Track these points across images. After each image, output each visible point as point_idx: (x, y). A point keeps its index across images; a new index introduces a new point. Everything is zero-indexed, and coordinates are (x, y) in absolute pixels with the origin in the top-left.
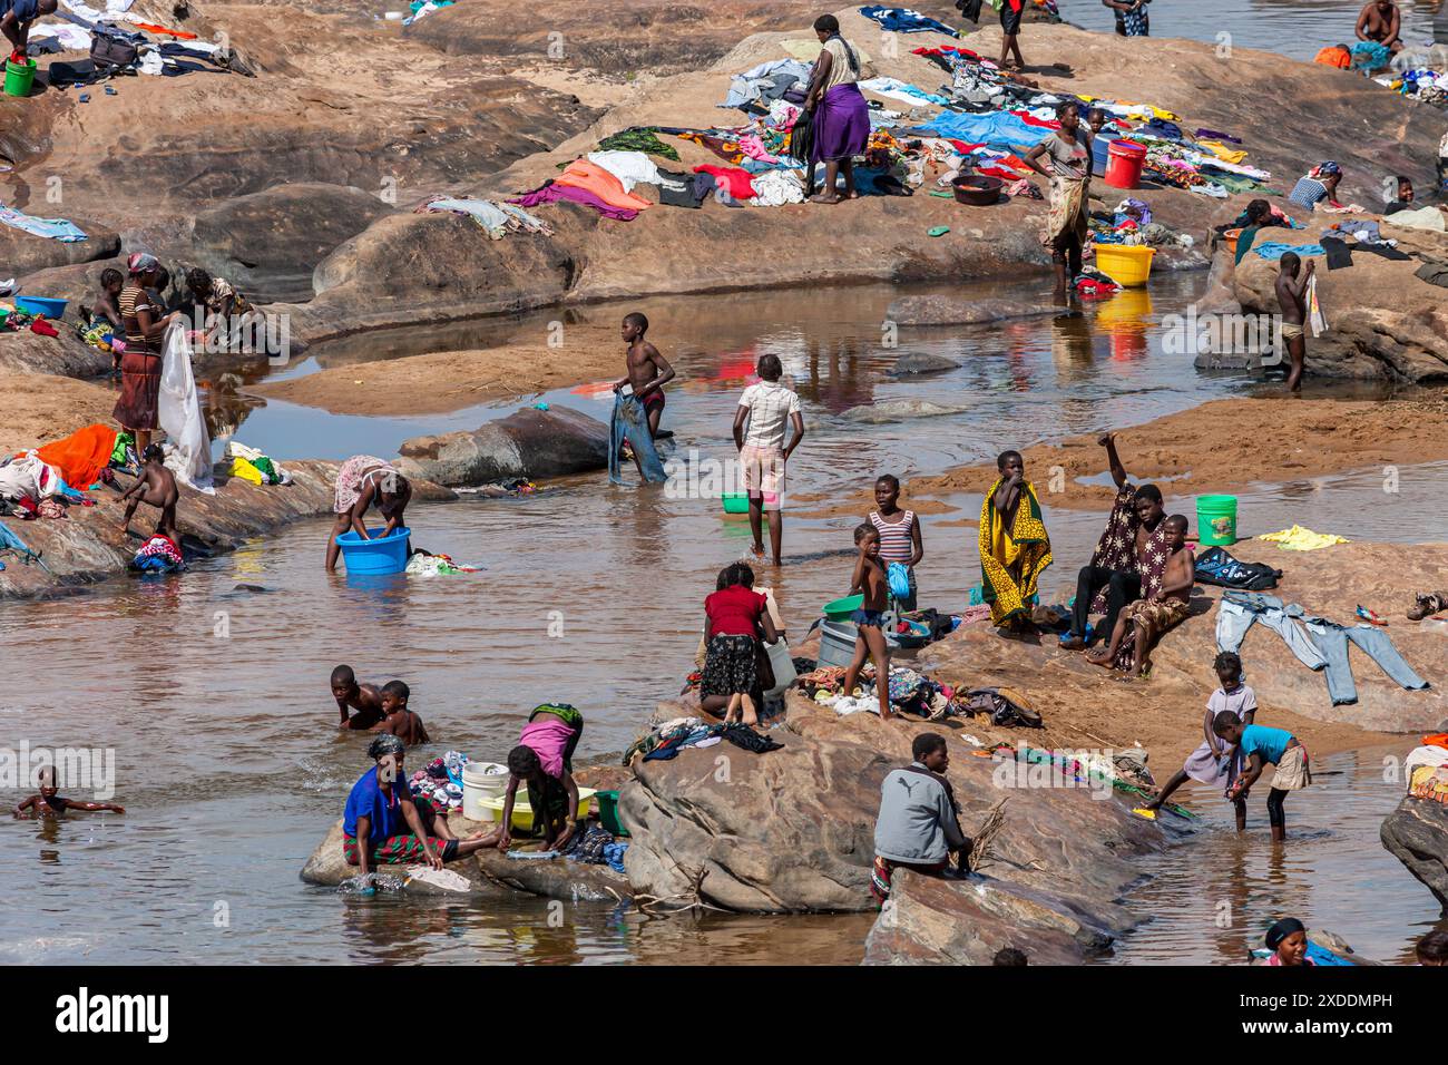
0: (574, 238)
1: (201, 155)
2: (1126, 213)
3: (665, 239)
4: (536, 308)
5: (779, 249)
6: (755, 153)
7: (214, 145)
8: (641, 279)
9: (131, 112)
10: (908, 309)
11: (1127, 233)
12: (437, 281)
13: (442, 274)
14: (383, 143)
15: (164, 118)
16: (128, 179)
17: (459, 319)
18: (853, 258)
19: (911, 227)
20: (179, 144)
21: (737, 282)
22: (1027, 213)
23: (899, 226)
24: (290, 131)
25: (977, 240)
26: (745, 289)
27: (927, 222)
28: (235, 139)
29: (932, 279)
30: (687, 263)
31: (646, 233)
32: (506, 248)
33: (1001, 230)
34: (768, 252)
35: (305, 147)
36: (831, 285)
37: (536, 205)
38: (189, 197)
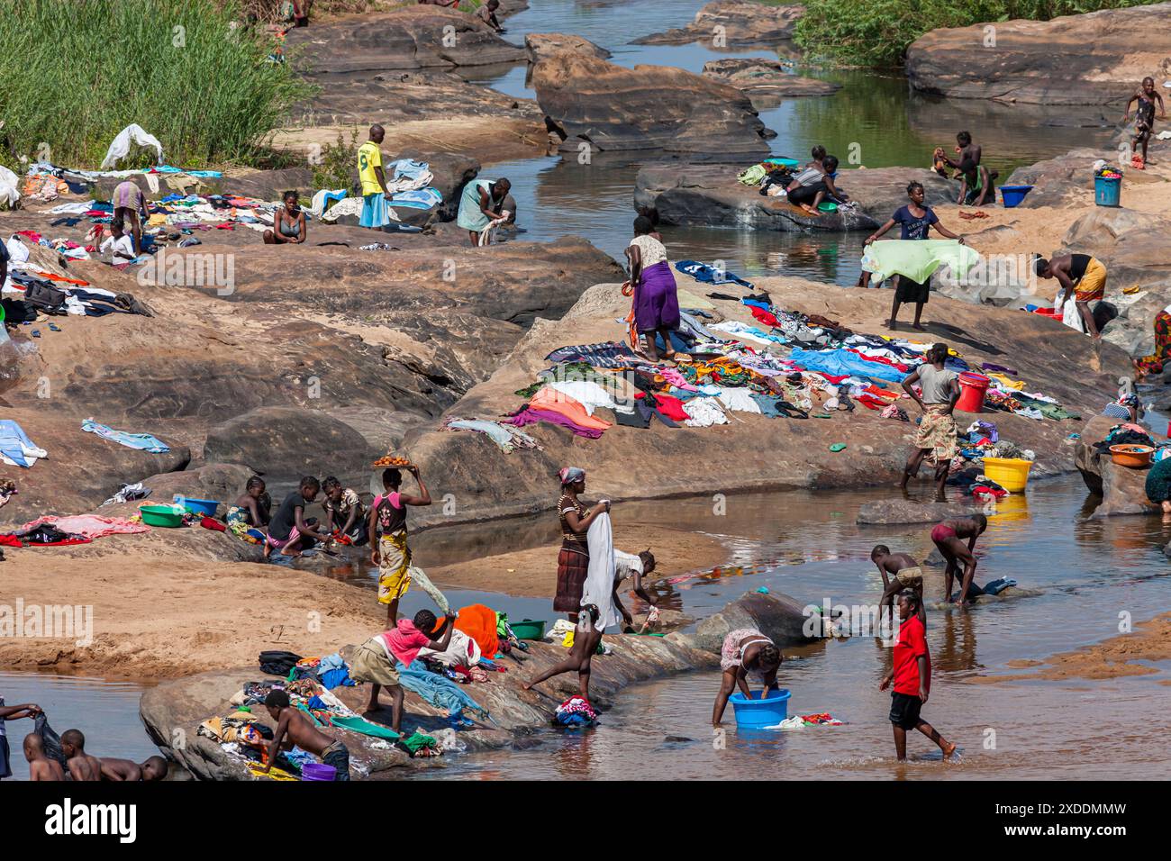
0: (558, 453)
1: (144, 382)
2: (978, 432)
3: (627, 454)
4: (547, 510)
5: (716, 462)
6: (678, 384)
7: (151, 374)
8: (616, 486)
9: (78, 345)
10: (878, 511)
11: (986, 448)
12: (476, 488)
13: (479, 482)
14: (279, 374)
15: (106, 351)
16: (90, 401)
17: (496, 519)
18: (775, 469)
19: (815, 444)
20: (123, 373)
21: (690, 488)
22: (903, 433)
23: (806, 443)
24: (207, 362)
25: (869, 454)
26: (697, 495)
27: (826, 439)
28: (166, 369)
29: (841, 486)
30: (648, 473)
31: (612, 449)
32: (513, 461)
33: (887, 447)
34: (707, 464)
35: (222, 376)
36: (759, 492)
37: (524, 425)
38: (142, 416)
